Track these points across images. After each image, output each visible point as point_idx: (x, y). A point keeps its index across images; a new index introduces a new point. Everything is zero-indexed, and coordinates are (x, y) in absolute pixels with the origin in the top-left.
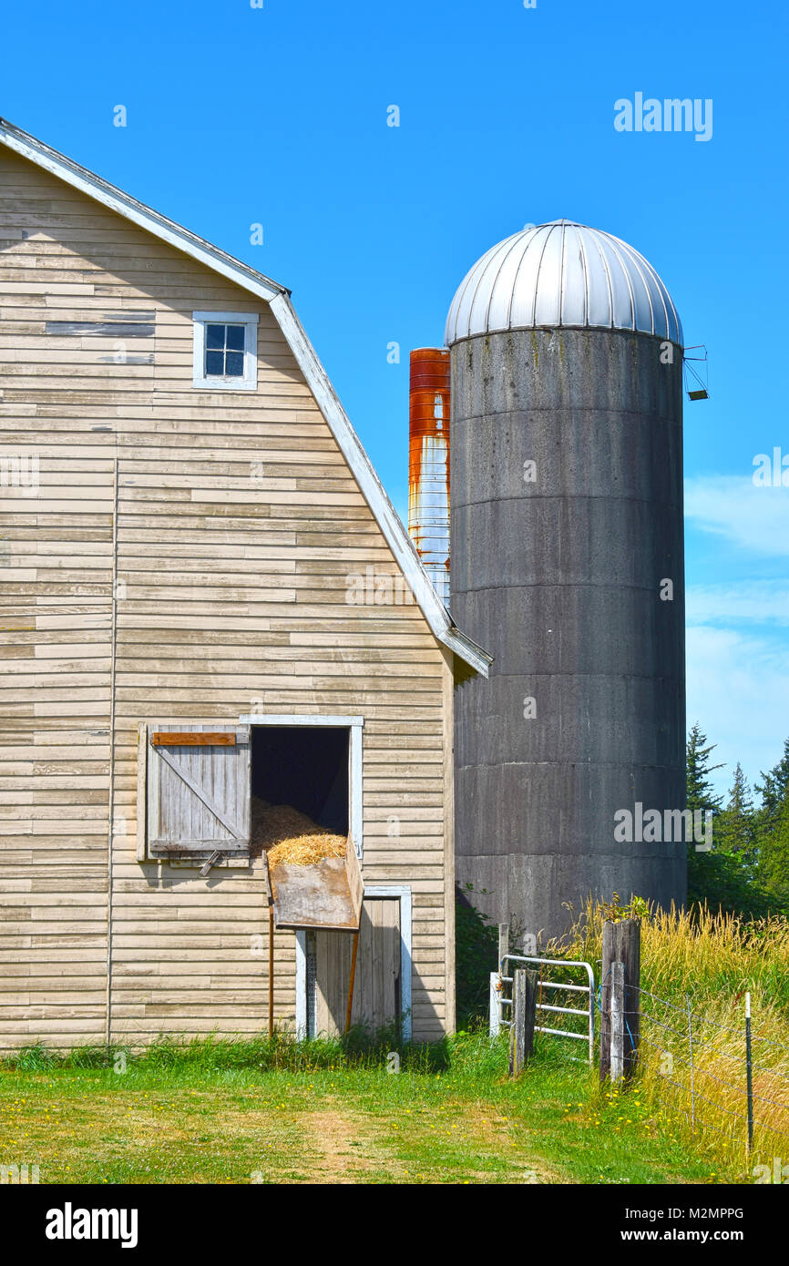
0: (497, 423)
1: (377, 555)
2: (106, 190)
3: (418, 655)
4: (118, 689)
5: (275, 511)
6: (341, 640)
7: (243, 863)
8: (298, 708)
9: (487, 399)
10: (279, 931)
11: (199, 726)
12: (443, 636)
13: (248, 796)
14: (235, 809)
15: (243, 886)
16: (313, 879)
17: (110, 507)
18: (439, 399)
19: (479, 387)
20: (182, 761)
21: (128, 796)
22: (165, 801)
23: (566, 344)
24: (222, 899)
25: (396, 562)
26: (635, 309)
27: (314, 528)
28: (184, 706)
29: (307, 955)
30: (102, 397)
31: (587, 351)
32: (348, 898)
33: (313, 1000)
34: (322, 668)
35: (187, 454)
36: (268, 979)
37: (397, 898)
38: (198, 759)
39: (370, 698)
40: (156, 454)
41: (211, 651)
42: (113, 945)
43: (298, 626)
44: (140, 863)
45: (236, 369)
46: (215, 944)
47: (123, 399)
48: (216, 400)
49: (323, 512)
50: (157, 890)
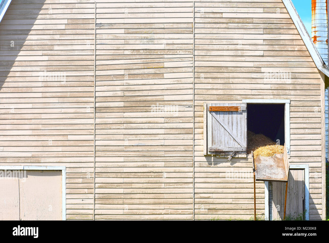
1: (295, 37)
3: (311, 75)
4: (195, 90)
5: (255, 21)
6: (281, 70)
7: (244, 156)
8: (265, 97)
10: (258, 182)
11: (227, 104)
12: (321, 69)
13: (246, 130)
14: (241, 135)
15: (244, 165)
16: (270, 161)
17: (192, 20)
20: (220, 117)
21: (200, 131)
22: (214, 132)
24: (236, 170)
25: (302, 39)
27: (270, 27)
28: (221, 96)
29: (269, 191)
32: (284, 169)
33: (271, 208)
34: (274, 81)
36: (254, 200)
37: (304, 169)
38: (227, 116)
39: (292, 92)
41: (231, 75)
42: (195, 187)
43: (264, 65)
44: (205, 156)
46: (234, 187)
49: (274, 21)
50: (212, 166)
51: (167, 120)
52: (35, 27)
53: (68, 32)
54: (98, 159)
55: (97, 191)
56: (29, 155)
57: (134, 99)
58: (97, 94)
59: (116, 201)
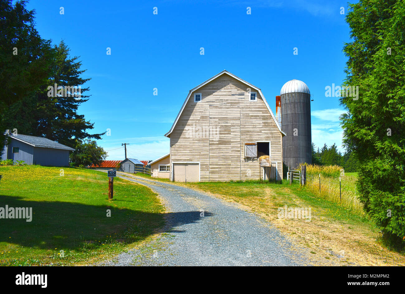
0: (287, 105)
1: (272, 121)
2: (238, 78)
3: (277, 133)
4: (241, 138)
5: (259, 116)
6: (268, 132)
7: (256, 159)
8: (262, 140)
9: (286, 102)
10: (261, 167)
11: (251, 142)
12: (281, 131)
13: (257, 151)
14: (255, 152)
15: (256, 162)
16: (265, 161)
17: (239, 116)
18: (280, 102)
19: (284, 100)
20: (249, 147)
21: (243, 151)
22: (247, 151)
23: (295, 95)
24: (254, 163)
25: (275, 122)
26: (304, 90)
27: (264, 118)
28: (249, 140)
29: (264, 170)
30: (238, 103)
31: (298, 95)
32: (269, 163)
33: (265, 175)
34: (266, 135)
35: (249, 109)
36: (260, 173)
37: (275, 163)
38: (251, 146)
39: (272, 139)
40: (245, 109)
41: (252, 133)
42: (241, 169)
43: (263, 130)
44: (244, 159)
45: (254, 99)
46: (253, 169)
47: (241, 103)
48: (252, 103)
49: (265, 116)
50: (246, 162)
51: (232, 148)
52: (190, 119)
53: (201, 120)
54: (210, 160)
55: (210, 170)
56: (189, 158)
57: (222, 141)
58: (210, 140)
59: (216, 173)
